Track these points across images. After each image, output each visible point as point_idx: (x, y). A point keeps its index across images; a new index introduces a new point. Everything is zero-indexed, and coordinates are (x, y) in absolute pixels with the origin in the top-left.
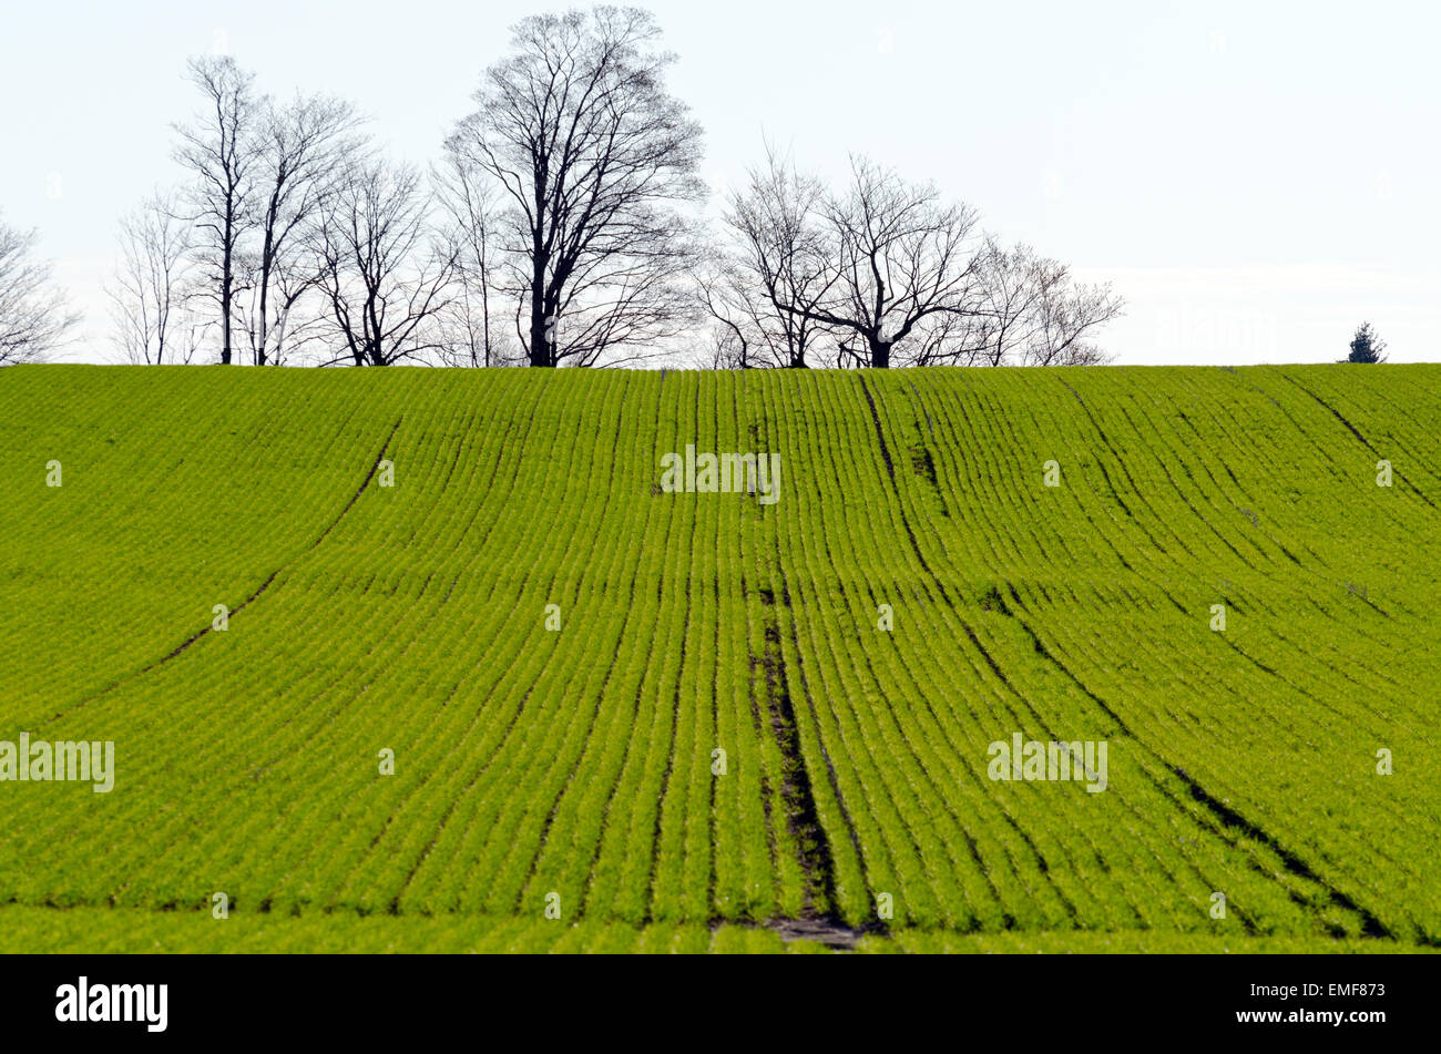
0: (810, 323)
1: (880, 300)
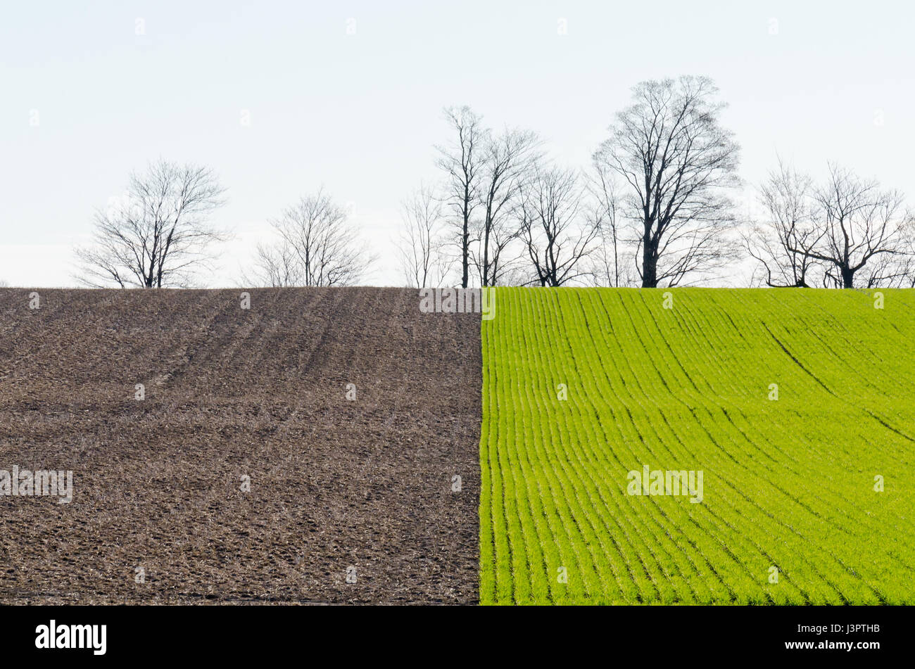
0: (809, 260)
1: (847, 246)
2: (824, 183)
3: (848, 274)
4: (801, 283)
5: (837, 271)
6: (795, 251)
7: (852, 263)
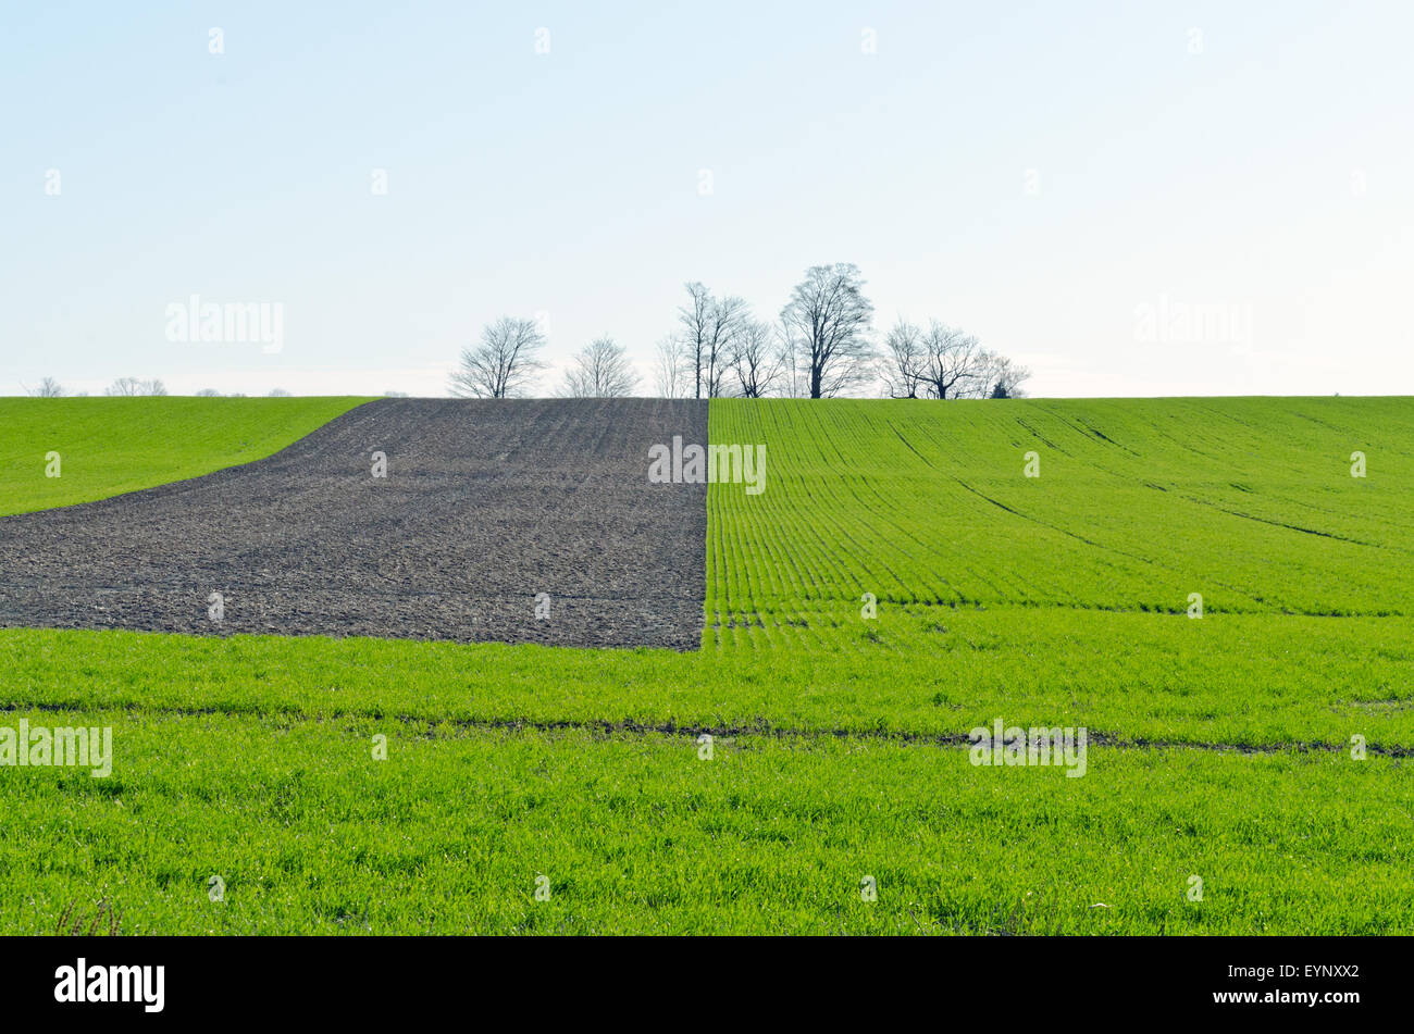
0: (918, 381)
1: (942, 373)
2: (927, 332)
3: (942, 390)
4: (912, 396)
5: (935, 388)
6: (909, 375)
7: (945, 383)
